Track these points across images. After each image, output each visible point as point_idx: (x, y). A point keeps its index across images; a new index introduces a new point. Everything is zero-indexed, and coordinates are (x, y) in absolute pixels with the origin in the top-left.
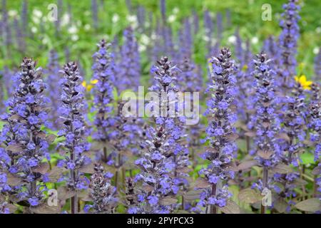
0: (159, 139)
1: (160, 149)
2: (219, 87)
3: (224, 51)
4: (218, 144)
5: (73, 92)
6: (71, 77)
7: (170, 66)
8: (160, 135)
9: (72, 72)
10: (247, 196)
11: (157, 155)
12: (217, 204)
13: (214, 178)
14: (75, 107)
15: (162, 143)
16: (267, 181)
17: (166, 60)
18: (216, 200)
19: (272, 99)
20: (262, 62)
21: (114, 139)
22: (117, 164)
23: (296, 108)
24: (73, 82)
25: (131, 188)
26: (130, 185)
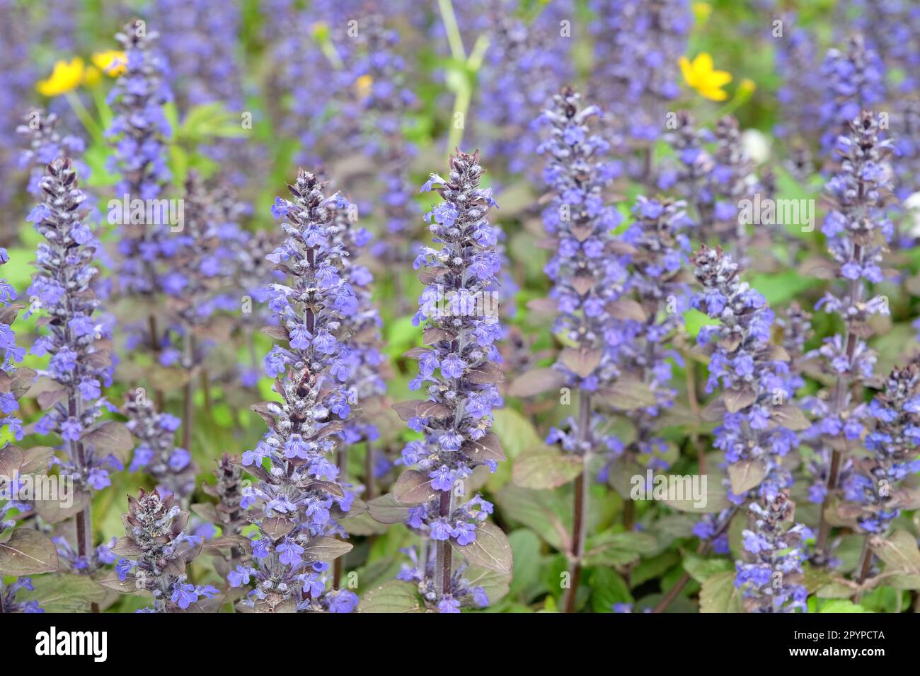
0: (300, 403)
1: (305, 427)
2: (452, 257)
3: (461, 163)
4: (451, 395)
5: (67, 240)
6: (59, 201)
7: (321, 197)
8: (302, 393)
9: (61, 189)
10: (537, 469)
11: (296, 445)
12: (453, 539)
13: (442, 477)
14: (74, 279)
15: (309, 413)
16: (588, 423)
17: (311, 184)
18: (449, 528)
19: (596, 216)
20: (569, 117)
21: (176, 297)
22: (188, 361)
23: (665, 227)
24: (65, 215)
25: (231, 483)
26: (229, 474)
